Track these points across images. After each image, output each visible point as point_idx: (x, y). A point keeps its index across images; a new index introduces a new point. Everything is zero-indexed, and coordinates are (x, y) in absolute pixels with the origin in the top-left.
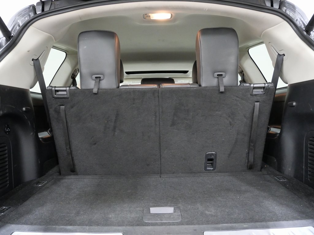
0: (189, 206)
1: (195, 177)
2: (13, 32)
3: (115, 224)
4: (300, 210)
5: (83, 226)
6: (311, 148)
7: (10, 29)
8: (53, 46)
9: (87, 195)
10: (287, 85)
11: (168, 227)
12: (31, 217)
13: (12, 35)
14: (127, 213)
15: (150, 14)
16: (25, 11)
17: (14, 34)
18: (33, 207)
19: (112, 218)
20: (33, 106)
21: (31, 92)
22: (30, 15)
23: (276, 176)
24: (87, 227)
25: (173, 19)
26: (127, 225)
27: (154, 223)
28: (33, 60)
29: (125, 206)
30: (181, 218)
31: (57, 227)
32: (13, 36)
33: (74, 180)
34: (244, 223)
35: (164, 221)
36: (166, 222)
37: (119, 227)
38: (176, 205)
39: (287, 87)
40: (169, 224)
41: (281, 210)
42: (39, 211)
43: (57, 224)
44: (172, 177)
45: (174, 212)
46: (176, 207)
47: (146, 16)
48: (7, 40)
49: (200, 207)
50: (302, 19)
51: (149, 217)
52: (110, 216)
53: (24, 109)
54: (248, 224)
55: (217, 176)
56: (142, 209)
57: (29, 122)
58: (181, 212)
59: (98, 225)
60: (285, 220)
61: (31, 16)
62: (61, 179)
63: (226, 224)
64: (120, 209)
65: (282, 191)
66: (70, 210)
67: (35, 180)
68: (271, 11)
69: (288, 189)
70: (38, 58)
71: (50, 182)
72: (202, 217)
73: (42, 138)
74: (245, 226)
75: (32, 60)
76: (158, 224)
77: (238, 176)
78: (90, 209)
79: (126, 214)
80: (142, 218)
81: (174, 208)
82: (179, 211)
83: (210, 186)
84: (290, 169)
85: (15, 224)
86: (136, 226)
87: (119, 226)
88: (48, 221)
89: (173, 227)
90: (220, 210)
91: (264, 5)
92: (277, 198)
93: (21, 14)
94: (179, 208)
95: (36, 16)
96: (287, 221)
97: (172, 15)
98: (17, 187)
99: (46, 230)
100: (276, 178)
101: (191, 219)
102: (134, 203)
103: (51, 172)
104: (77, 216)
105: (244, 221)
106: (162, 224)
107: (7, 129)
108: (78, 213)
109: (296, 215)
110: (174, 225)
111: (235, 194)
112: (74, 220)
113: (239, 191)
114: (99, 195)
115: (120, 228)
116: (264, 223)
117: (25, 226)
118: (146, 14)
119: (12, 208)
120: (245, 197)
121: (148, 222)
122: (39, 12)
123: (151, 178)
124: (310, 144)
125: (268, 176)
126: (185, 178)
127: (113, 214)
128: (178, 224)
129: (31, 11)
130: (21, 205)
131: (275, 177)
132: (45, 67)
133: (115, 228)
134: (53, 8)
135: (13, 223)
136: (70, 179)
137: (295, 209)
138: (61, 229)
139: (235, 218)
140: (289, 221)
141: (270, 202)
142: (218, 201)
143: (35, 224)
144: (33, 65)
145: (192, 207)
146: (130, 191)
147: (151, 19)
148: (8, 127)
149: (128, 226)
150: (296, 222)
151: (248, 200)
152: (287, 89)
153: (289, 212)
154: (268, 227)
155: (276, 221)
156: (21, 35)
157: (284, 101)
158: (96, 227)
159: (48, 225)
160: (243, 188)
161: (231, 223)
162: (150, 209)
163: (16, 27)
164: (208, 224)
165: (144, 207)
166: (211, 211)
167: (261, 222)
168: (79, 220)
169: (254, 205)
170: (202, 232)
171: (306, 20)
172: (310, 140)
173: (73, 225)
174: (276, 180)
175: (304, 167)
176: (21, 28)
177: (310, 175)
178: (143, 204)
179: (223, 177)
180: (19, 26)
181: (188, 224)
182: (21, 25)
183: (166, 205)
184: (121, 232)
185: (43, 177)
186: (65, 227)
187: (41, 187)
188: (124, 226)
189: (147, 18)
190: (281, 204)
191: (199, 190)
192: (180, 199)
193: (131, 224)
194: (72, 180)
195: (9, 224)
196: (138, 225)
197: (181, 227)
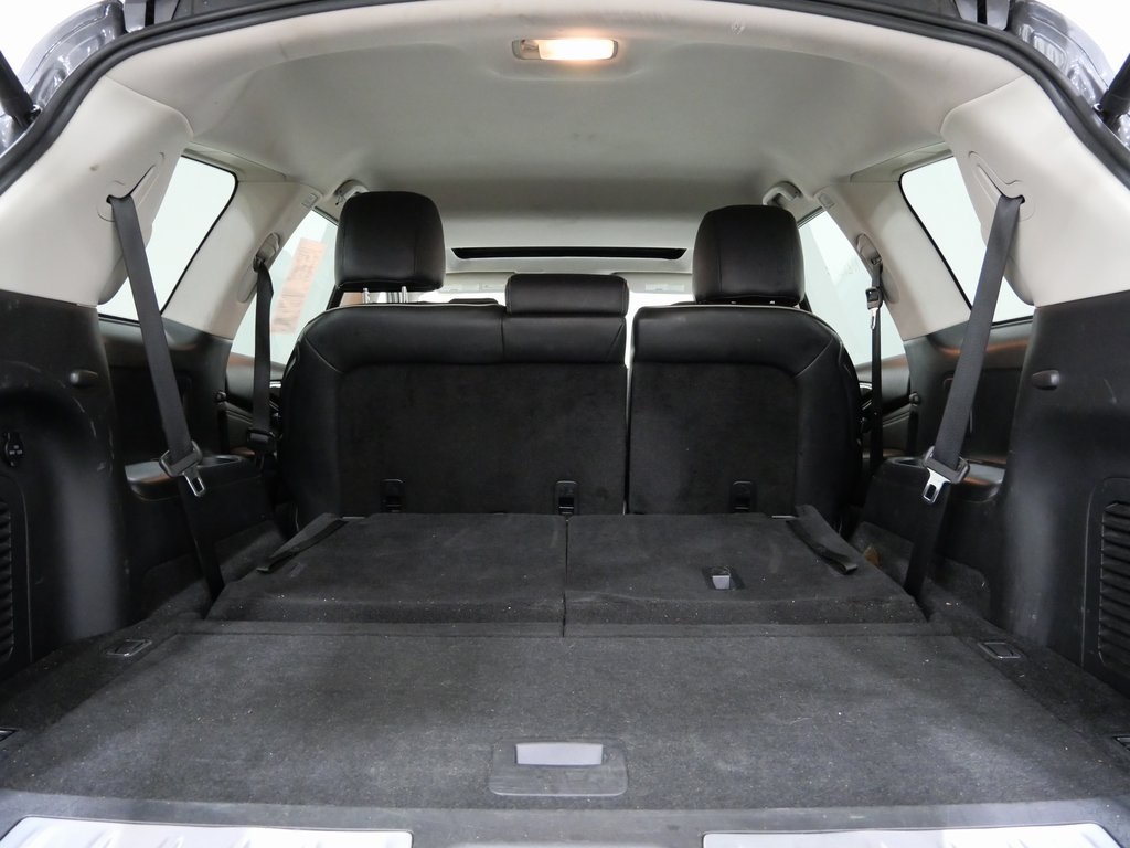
0: (660, 742)
1: (688, 637)
2: (39, 98)
3: (385, 799)
4: (1057, 766)
5: (273, 802)
6: (1109, 542)
7: (29, 88)
8: (187, 150)
9: (292, 694)
10: (1029, 311)
11: (577, 813)
12: (87, 766)
13: (37, 107)
14: (433, 760)
15: (538, 42)
16: (86, 24)
17: (42, 106)
18: (97, 731)
19: (379, 779)
20: (108, 369)
21: (101, 315)
22: (101, 38)
23: (983, 642)
24: (287, 807)
25: (622, 61)
26: (429, 805)
27: (529, 798)
28: (110, 199)
29: (429, 736)
30: (625, 784)
31: (179, 804)
32: (39, 111)
33: (251, 640)
34: (852, 806)
35: (564, 792)
36: (570, 798)
37: (400, 810)
38: (610, 735)
39: (1030, 317)
40: (582, 805)
41: (991, 762)
42: (117, 748)
43: (178, 794)
44: (606, 637)
45: (605, 761)
46: (611, 742)
47: (523, 47)
48: (19, 126)
49: (698, 747)
50: (1090, 71)
51: (510, 777)
52: (373, 770)
53: (75, 377)
54: (868, 809)
55: (767, 636)
56: (487, 748)
57: (92, 424)
58: (626, 760)
59: (325, 801)
60: (1002, 800)
61: (107, 42)
62: (205, 633)
63: (787, 809)
64: (408, 748)
65: (1001, 694)
66: (227, 745)
67: (110, 634)
68: (979, 36)
69: (1024, 687)
70: (129, 195)
71: (163, 645)
72: (701, 782)
73: (140, 484)
74: (853, 817)
75: (108, 201)
76: (540, 805)
77: (846, 638)
78: (301, 746)
79: (430, 763)
80: (487, 780)
81: (604, 749)
82: (621, 760)
83: (740, 673)
84: (1034, 617)
85: (29, 790)
86: (462, 807)
87: (400, 805)
88: (148, 782)
89: (596, 814)
90: (771, 759)
91: (953, 15)
92: (978, 720)
93: (70, 32)
94: (621, 747)
95: (125, 39)
96: (1010, 802)
97: (616, 44)
98: (44, 660)
99: (138, 815)
100: (982, 647)
101: (661, 786)
102: (462, 725)
103: (168, 607)
104: (253, 767)
105: (854, 800)
106: (555, 804)
107: (11, 448)
108: (256, 759)
109: (1041, 783)
110: (600, 807)
111: (829, 703)
112: (240, 782)
113: (845, 692)
114: (335, 694)
115: (403, 813)
116: (923, 810)
117: (65, 800)
118: (523, 41)
119: (21, 734)
120: (863, 714)
121: (506, 797)
122: (135, 26)
123: (530, 637)
124: (1109, 528)
125: (954, 640)
126: (651, 639)
127: (382, 763)
128: (615, 804)
129: (105, 23)
130: (54, 722)
131: (979, 645)
132: (155, 225)
133: (386, 811)
134: (185, 11)
135: (21, 788)
136: (235, 634)
137: (1040, 762)
138: (192, 811)
139: (821, 790)
140: (1014, 805)
141: (952, 735)
142: (766, 725)
143: (101, 793)
144: (109, 217)
145: (671, 746)
146: (449, 682)
147: (542, 57)
148: (16, 440)
149: (433, 807)
150: (1041, 806)
151: (875, 727)
152: (1030, 325)
153: (1018, 773)
154: (937, 823)
155: (969, 801)
156: (68, 109)
157: (1020, 369)
158: (319, 809)
159: (146, 798)
160: (860, 682)
161: (804, 806)
162: (515, 748)
163: (53, 80)
164: (723, 807)
165: (496, 741)
166: (737, 761)
167: (915, 804)
168: (258, 783)
169: (896, 744)
170: (699, 835)
171: (1104, 75)
172: (1110, 514)
173: (238, 801)
174: (982, 654)
175: (1083, 610)
176: (68, 85)
177: (1104, 640)
178: (492, 730)
179: (791, 639)
180: (62, 74)
181: (648, 804)
182: (69, 71)
183: (574, 734)
184: (407, 828)
185: (140, 626)
186: (205, 804)
187: (129, 662)
188: (417, 806)
189: (528, 55)
190: (994, 741)
191: (700, 686)
192: (627, 715)
193: (444, 800)
194: (243, 636)
195: (8, 791)
196: (470, 806)
197: (621, 814)
